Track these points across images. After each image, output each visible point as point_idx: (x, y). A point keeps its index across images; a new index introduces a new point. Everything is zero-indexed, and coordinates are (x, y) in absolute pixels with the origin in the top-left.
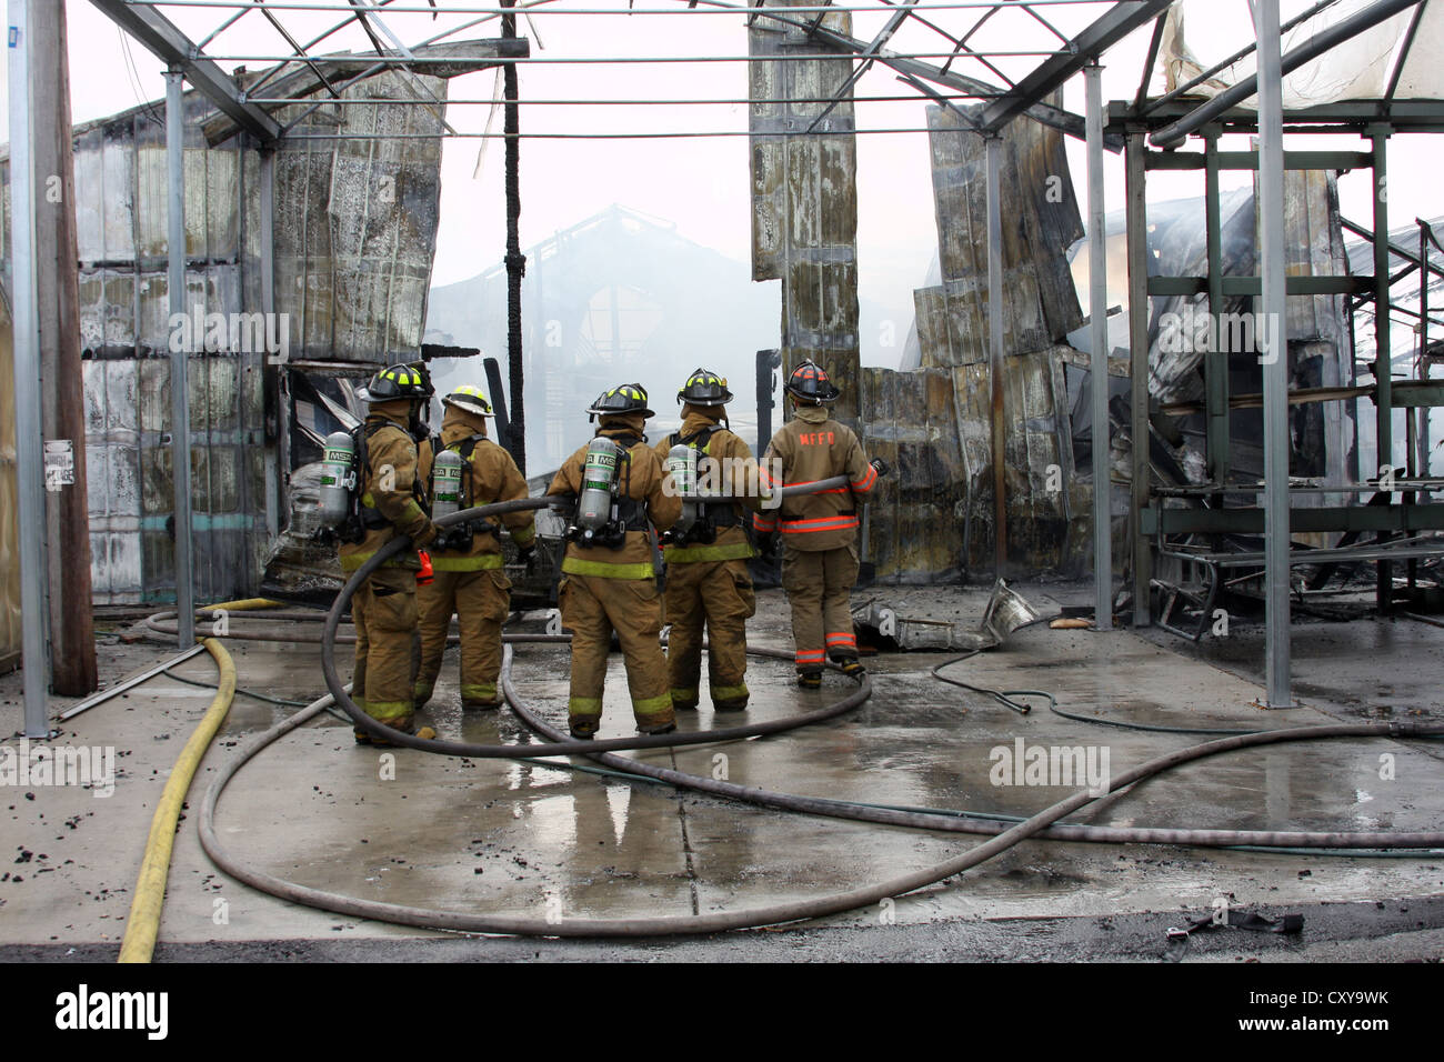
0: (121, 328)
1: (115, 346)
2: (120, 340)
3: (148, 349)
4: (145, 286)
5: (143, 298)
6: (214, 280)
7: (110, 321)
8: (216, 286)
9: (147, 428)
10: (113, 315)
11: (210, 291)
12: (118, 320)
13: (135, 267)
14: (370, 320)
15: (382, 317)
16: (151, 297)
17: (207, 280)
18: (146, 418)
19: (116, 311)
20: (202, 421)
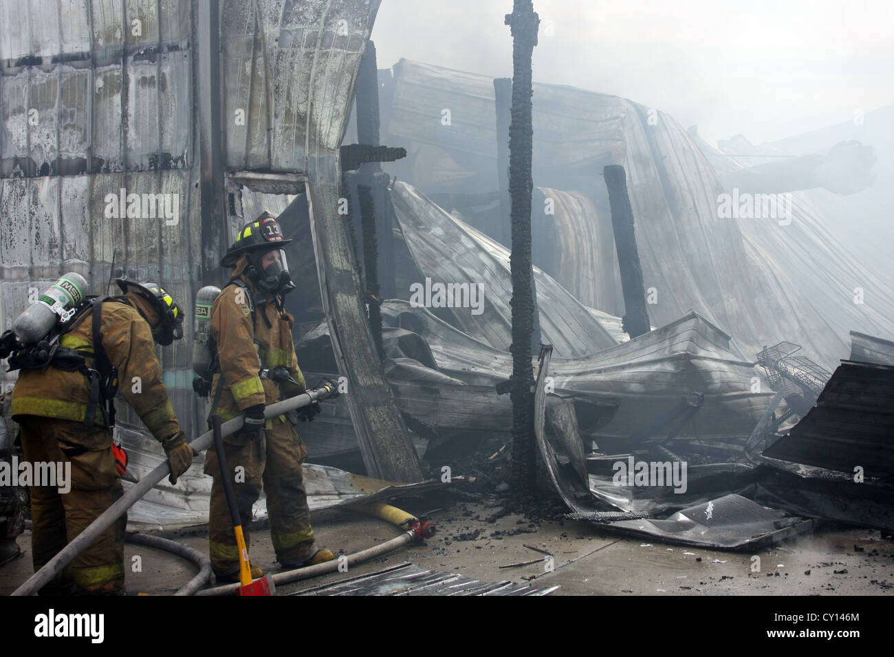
0: (76, 136)
1: (69, 158)
2: (75, 151)
3: (101, 161)
4: (100, 83)
5: (96, 98)
6: (167, 70)
7: (66, 128)
8: (168, 77)
9: (98, 259)
10: (69, 120)
11: (163, 86)
12: (73, 126)
13: (90, 60)
14: (288, 113)
15: (302, 108)
16: (105, 95)
17: (159, 71)
18: (98, 247)
19: (72, 115)
20: (154, 250)
